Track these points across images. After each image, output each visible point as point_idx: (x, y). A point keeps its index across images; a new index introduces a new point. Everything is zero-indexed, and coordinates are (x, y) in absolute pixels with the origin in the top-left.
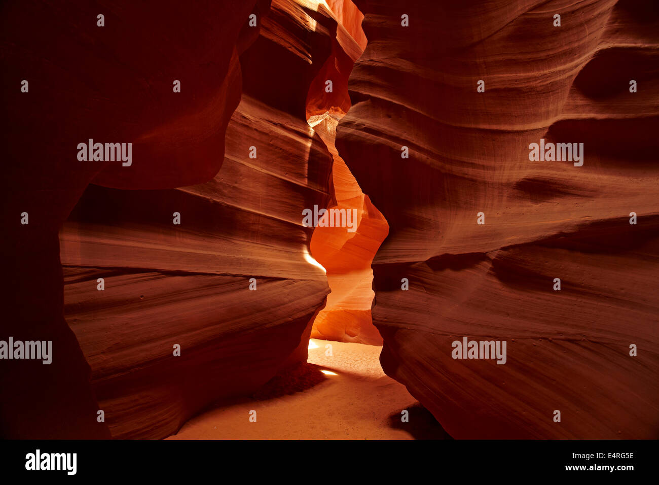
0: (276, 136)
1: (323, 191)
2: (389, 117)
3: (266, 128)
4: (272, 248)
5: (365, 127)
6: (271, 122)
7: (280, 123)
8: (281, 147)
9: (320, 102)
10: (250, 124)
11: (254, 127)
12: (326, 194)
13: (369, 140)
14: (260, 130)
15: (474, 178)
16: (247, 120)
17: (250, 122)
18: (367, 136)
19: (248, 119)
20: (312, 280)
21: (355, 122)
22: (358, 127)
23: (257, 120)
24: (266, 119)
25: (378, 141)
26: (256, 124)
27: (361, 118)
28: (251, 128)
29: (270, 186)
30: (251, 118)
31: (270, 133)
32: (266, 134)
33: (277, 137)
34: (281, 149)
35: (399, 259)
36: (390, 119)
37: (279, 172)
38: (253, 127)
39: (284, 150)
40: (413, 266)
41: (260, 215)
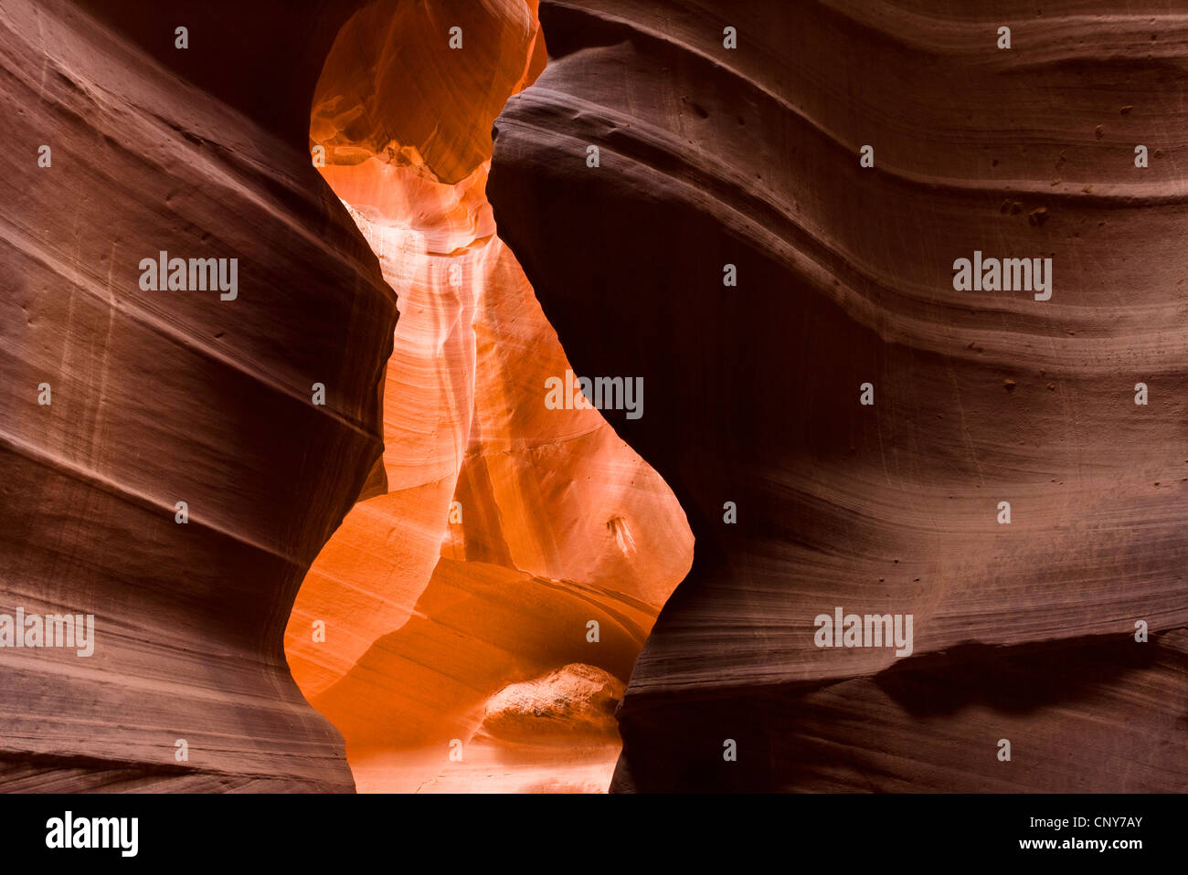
0: (195, 182)
1: (351, 420)
2: (701, 112)
3: (152, 145)
4: (130, 632)
5: (615, 132)
6: (177, 128)
7: (212, 138)
8: (209, 229)
9: (356, 112)
10: (89, 111)
11: (105, 127)
12: (366, 434)
13: (630, 179)
14: (128, 145)
15: (1017, 363)
16: (77, 96)
17: (87, 104)
18: (625, 164)
19: (82, 92)
20: (296, 777)
21: (574, 112)
22: (589, 129)
23: (119, 106)
24: (159, 111)
25: (665, 187)
26: (112, 120)
27: (596, 101)
28: (91, 132)
29: (147, 372)
30: (97, 93)
31: (169, 166)
32: (153, 168)
33: (196, 189)
34: (206, 236)
35: (751, 670)
36: (706, 120)
37: (190, 322)
38: (97, 125)
39: (218, 240)
40: (822, 697)
41: (91, 484)
